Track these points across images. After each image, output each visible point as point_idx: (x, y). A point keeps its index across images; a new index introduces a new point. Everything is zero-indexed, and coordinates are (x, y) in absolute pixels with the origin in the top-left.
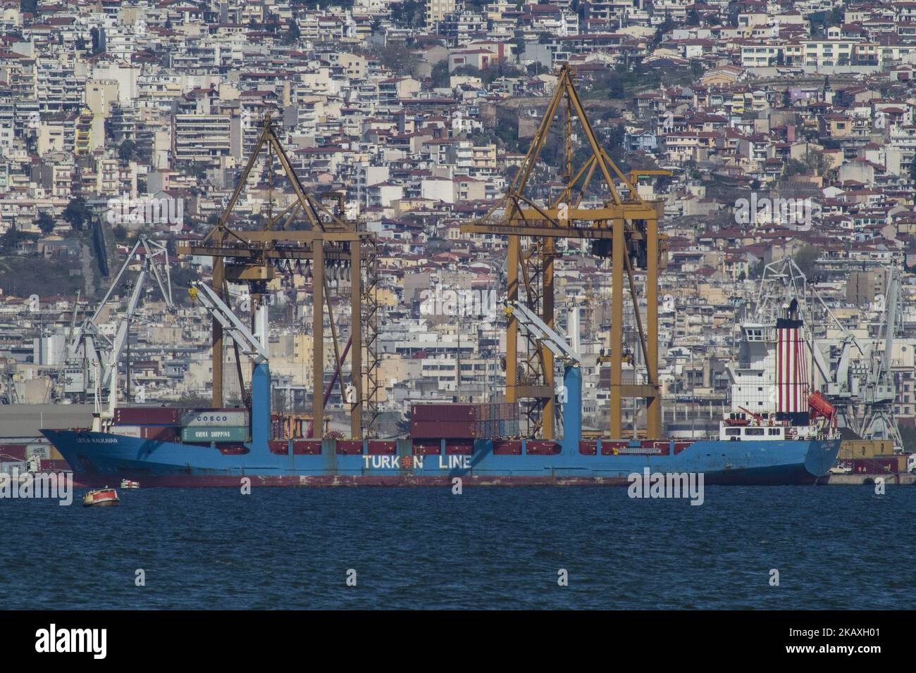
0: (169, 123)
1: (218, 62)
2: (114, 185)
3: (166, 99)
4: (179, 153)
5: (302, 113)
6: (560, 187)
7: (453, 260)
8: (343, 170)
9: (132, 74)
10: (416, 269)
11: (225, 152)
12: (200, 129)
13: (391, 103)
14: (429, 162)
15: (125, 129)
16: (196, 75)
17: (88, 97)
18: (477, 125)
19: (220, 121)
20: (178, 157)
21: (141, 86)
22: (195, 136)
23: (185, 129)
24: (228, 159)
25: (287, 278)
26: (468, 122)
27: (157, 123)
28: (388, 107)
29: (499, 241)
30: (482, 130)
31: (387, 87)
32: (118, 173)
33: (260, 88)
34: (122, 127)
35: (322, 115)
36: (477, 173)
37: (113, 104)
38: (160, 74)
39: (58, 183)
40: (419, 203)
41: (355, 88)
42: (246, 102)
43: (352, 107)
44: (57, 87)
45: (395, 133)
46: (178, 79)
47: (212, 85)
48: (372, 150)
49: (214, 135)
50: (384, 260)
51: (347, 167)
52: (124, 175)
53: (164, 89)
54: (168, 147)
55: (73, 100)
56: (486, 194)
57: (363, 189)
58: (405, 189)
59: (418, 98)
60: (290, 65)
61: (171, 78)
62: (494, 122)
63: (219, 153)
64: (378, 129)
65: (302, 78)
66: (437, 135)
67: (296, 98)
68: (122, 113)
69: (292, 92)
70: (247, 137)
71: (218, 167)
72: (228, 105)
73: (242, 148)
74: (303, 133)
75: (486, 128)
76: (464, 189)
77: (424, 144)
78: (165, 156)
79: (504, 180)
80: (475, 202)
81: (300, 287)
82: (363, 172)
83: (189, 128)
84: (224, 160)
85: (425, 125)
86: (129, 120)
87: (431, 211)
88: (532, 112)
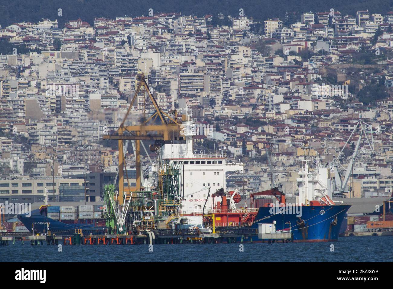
0: (177, 77)
1: (184, 50)
2: (165, 104)
3: (173, 66)
4: (181, 90)
5: (234, 72)
6: (358, 104)
7: (325, 136)
8: (261, 97)
9: (158, 55)
10: (311, 140)
11: (202, 90)
12: (191, 80)
13: (271, 67)
14: (299, 93)
15: (157, 80)
16: (185, 55)
17: (139, 66)
18: (319, 76)
19: (199, 76)
20: (181, 92)
21: (162, 60)
22: (189, 83)
23: (184, 79)
24: (204, 93)
25: (255, 145)
26: (315, 75)
27: (172, 77)
28: (270, 69)
29: (342, 127)
30: (321, 78)
31: (269, 61)
32: (166, 99)
33: (214, 61)
34: (155, 79)
35: (243, 73)
36: (321, 98)
37: (151, 68)
38: (170, 55)
39: (140, 104)
40: (298, 111)
41: (255, 61)
42: (209, 68)
43: (256, 69)
44: (125, 62)
45: (282, 80)
46: (178, 57)
47: (192, 60)
48: (273, 88)
49: (197, 82)
50: (296, 136)
51: (263, 95)
52: (169, 100)
53: (172, 62)
54: (177, 88)
55: (132, 67)
56: (326, 107)
57: (272, 105)
58: (291, 105)
59: (283, 65)
60: (217, 51)
61: (175, 57)
62: (326, 75)
63: (199, 90)
64: (275, 79)
65: (231, 57)
66: (301, 81)
67: (230, 65)
68: (155, 73)
69: (228, 63)
70: (212, 83)
71: (199, 96)
72: (201, 69)
73: (209, 88)
74: (239, 81)
75: (322, 78)
76: (317, 105)
77: (296, 85)
78: (175, 92)
79: (333, 101)
80: (322, 110)
81: (262, 149)
82: (272, 97)
83: (186, 79)
84: (202, 94)
85: (295, 76)
86: (158, 76)
87: (304, 115)
88: (343, 71)
